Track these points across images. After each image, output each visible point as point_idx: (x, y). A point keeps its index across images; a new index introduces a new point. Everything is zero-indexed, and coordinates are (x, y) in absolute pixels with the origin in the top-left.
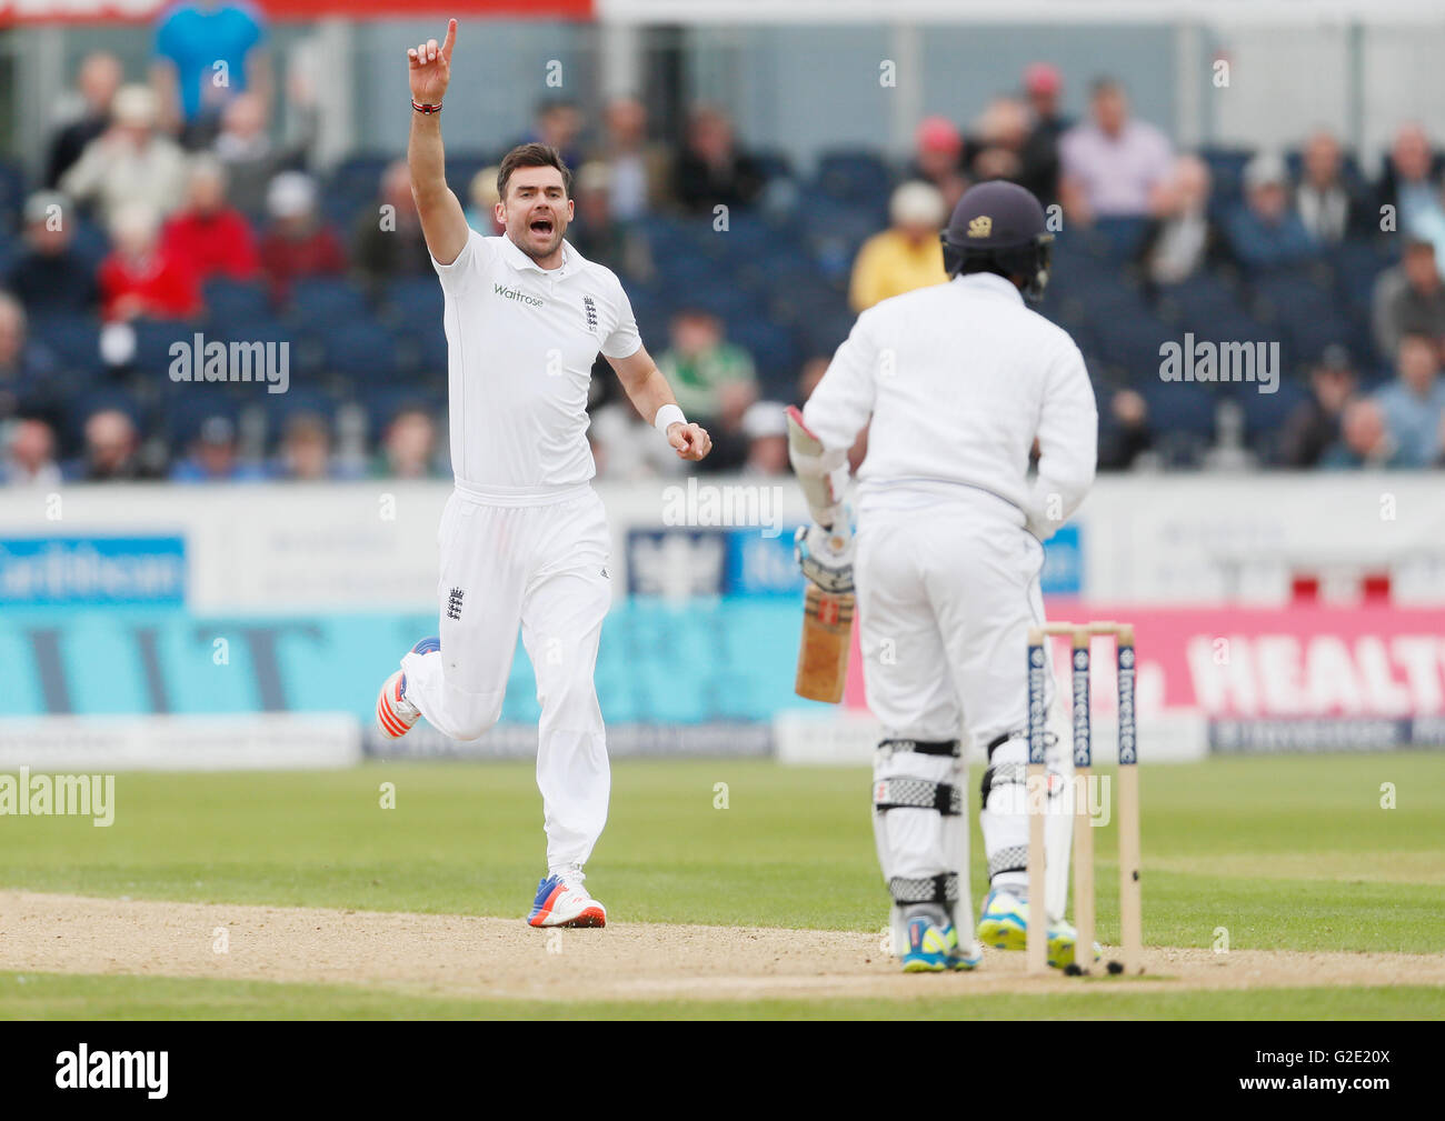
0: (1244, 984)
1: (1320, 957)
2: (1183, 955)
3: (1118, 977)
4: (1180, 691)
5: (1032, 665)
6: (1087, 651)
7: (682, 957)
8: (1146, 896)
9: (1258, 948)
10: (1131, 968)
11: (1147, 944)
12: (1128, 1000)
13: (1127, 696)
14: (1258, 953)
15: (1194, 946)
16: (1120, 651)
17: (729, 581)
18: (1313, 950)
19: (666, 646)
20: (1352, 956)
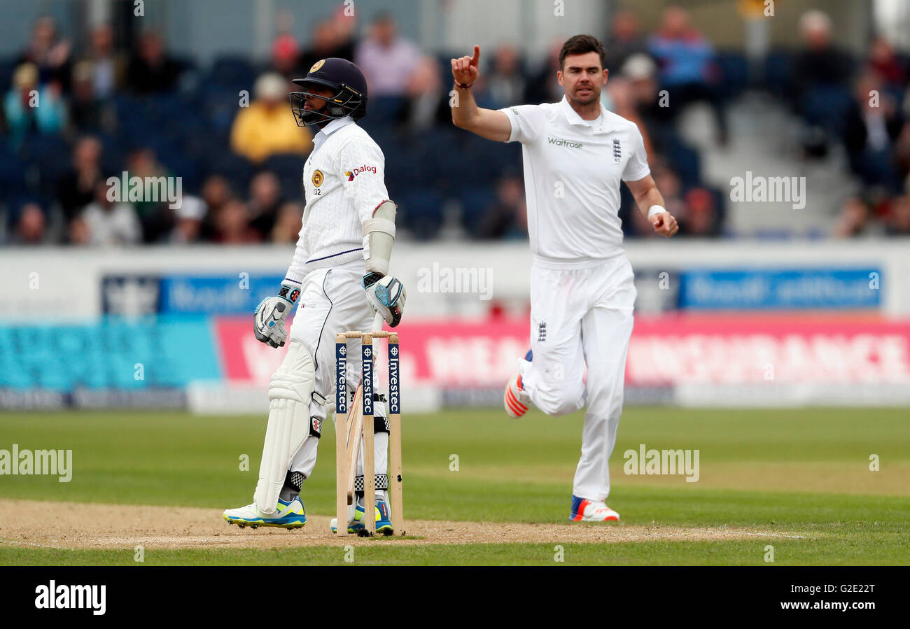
0: (463, 542)
1: (508, 527)
2: (427, 524)
3: (389, 537)
4: (423, 370)
5: (338, 355)
6: (371, 347)
7: (136, 524)
8: (404, 490)
9: (472, 520)
10: (397, 532)
11: (406, 518)
12: (396, 551)
13: (394, 373)
14: (472, 523)
15: (434, 519)
16: (390, 347)
17: (161, 306)
18: (504, 522)
19: (125, 344)
20: (527, 526)
